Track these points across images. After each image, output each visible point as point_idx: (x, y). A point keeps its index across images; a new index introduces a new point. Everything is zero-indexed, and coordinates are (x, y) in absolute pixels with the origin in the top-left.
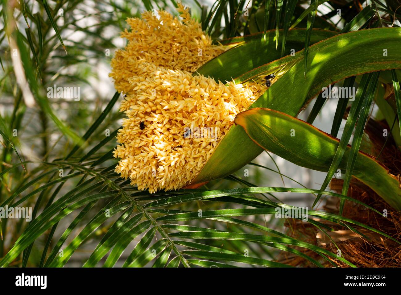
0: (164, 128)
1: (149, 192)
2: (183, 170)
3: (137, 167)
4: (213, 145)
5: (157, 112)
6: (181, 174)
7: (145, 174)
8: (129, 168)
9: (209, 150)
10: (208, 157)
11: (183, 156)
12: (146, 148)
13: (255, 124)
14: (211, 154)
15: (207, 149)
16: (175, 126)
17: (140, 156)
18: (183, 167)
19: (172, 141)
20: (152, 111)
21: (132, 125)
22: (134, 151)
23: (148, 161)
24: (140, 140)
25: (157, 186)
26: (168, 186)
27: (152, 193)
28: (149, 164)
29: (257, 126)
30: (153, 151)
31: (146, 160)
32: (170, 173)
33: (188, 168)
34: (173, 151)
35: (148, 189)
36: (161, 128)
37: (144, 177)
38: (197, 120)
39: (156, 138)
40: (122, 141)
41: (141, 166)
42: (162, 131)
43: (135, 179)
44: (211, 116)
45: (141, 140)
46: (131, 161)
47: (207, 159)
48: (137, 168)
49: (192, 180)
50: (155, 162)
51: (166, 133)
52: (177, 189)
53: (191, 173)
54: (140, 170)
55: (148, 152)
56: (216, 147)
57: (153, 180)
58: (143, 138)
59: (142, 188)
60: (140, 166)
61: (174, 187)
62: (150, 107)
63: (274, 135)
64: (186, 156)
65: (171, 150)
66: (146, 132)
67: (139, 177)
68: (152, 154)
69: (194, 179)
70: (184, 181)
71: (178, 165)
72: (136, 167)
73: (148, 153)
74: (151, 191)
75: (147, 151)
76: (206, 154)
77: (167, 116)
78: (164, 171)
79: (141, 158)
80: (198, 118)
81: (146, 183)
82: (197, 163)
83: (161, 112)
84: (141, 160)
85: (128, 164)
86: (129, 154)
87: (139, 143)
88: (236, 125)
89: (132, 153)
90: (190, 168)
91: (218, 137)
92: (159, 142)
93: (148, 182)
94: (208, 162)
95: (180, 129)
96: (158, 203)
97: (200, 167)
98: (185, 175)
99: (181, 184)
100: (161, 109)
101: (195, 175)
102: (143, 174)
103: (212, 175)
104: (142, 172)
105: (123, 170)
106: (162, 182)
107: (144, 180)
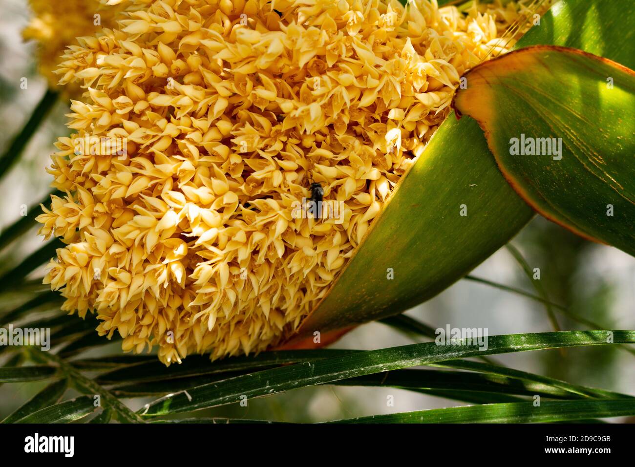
0: (213, 134)
1: (161, 360)
2: (274, 280)
3: (120, 266)
4: (377, 191)
5: (187, 79)
6: (270, 293)
7: (148, 292)
8: (92, 272)
9: (366, 208)
10: (362, 231)
11: (280, 227)
12: (153, 201)
13: (527, 107)
14: (370, 221)
15: (359, 204)
16: (248, 125)
17: (130, 228)
18: (277, 269)
19: (238, 175)
20: (170, 74)
21: (105, 120)
22: (109, 214)
23: (158, 247)
24: (131, 176)
25: (186, 339)
26: (223, 340)
27: (172, 364)
28: (163, 259)
29: (537, 115)
30: (177, 210)
31: (151, 242)
32: (234, 285)
33: (294, 270)
34: (246, 211)
35: (157, 347)
36: (203, 135)
37: (145, 307)
38: (325, 100)
39: (187, 165)
40: (68, 183)
41: (135, 262)
42: (205, 144)
43: (113, 313)
44: (372, 89)
45: (135, 175)
46: (101, 246)
47: (359, 241)
48: (120, 272)
49: (302, 318)
50: (181, 249)
51: (222, 149)
52: (252, 354)
53: (301, 294)
54: (132, 278)
55: (158, 214)
56: (389, 199)
57: (175, 318)
58: (141, 167)
59: (136, 346)
60: (131, 264)
61: (241, 344)
62: (162, 61)
63: (593, 146)
64: (289, 227)
65: (238, 209)
66: (152, 145)
67: (129, 304)
68: (171, 220)
69: (309, 315)
70: (274, 324)
71: (261, 258)
72: (118, 269)
73: (159, 219)
74: (168, 358)
75: (156, 210)
76: (356, 224)
77: (223, 88)
78: (213, 281)
79: (135, 235)
80: (330, 95)
81: (148, 326)
82: (325, 254)
83: (202, 78)
84: (137, 242)
85: (91, 257)
86: (93, 224)
87: (128, 186)
88: (458, 118)
89: (102, 221)
90: (300, 271)
91: (393, 164)
92: (197, 180)
93: (157, 325)
94: (360, 249)
95: (266, 138)
96: (190, 398)
97: (332, 271)
98: (282, 299)
99: (267, 334)
100: (201, 68)
101: (314, 299)
102: (140, 294)
103: (370, 300)
104: (139, 284)
105: (73, 278)
106: (207, 318)
107: (143, 317)
